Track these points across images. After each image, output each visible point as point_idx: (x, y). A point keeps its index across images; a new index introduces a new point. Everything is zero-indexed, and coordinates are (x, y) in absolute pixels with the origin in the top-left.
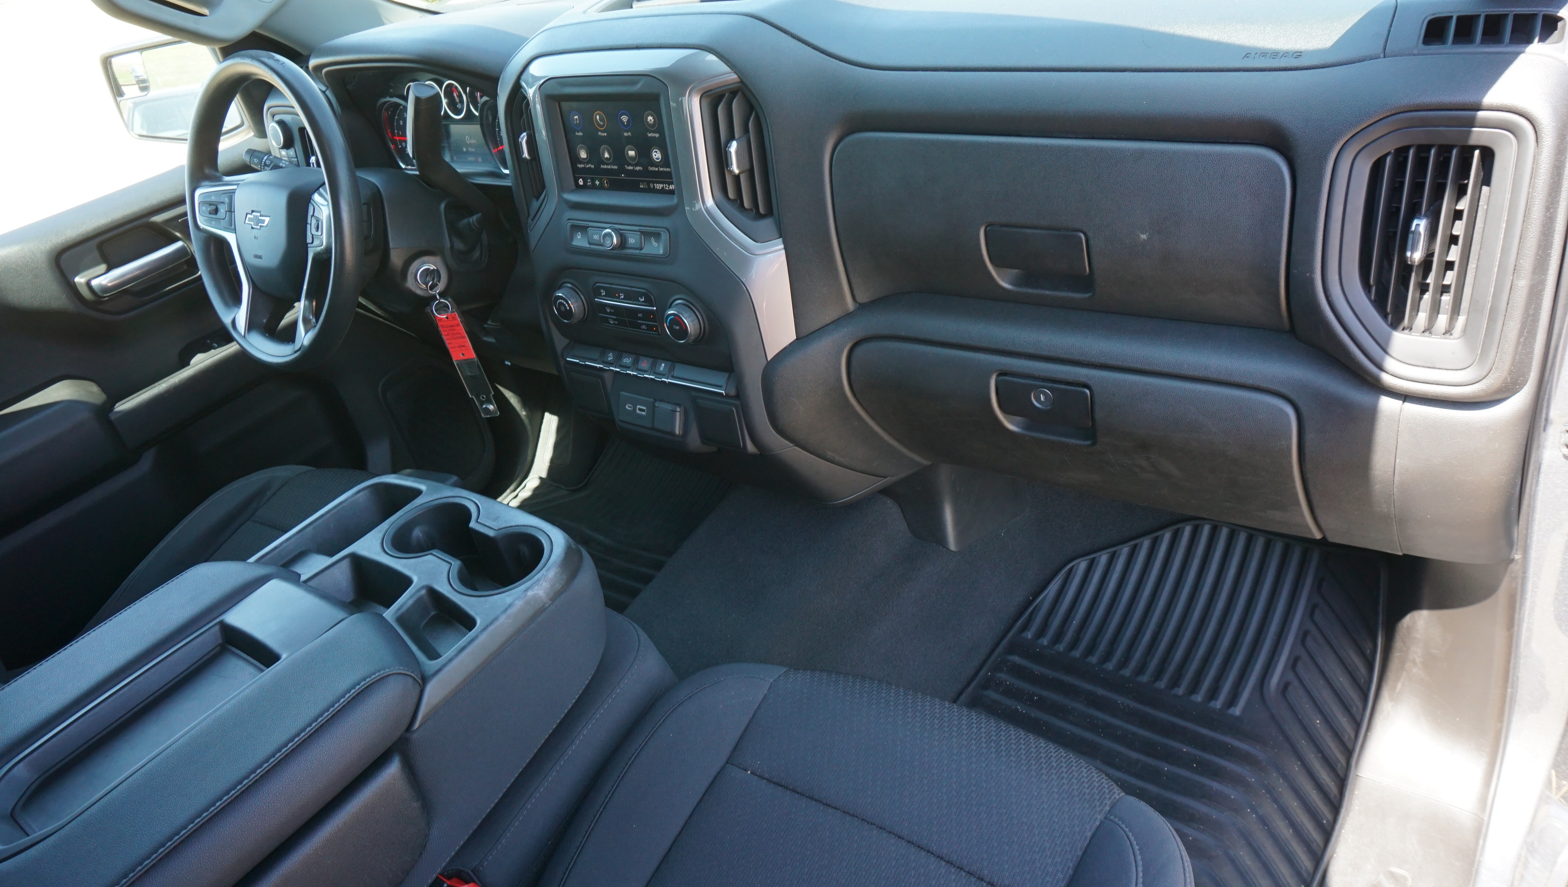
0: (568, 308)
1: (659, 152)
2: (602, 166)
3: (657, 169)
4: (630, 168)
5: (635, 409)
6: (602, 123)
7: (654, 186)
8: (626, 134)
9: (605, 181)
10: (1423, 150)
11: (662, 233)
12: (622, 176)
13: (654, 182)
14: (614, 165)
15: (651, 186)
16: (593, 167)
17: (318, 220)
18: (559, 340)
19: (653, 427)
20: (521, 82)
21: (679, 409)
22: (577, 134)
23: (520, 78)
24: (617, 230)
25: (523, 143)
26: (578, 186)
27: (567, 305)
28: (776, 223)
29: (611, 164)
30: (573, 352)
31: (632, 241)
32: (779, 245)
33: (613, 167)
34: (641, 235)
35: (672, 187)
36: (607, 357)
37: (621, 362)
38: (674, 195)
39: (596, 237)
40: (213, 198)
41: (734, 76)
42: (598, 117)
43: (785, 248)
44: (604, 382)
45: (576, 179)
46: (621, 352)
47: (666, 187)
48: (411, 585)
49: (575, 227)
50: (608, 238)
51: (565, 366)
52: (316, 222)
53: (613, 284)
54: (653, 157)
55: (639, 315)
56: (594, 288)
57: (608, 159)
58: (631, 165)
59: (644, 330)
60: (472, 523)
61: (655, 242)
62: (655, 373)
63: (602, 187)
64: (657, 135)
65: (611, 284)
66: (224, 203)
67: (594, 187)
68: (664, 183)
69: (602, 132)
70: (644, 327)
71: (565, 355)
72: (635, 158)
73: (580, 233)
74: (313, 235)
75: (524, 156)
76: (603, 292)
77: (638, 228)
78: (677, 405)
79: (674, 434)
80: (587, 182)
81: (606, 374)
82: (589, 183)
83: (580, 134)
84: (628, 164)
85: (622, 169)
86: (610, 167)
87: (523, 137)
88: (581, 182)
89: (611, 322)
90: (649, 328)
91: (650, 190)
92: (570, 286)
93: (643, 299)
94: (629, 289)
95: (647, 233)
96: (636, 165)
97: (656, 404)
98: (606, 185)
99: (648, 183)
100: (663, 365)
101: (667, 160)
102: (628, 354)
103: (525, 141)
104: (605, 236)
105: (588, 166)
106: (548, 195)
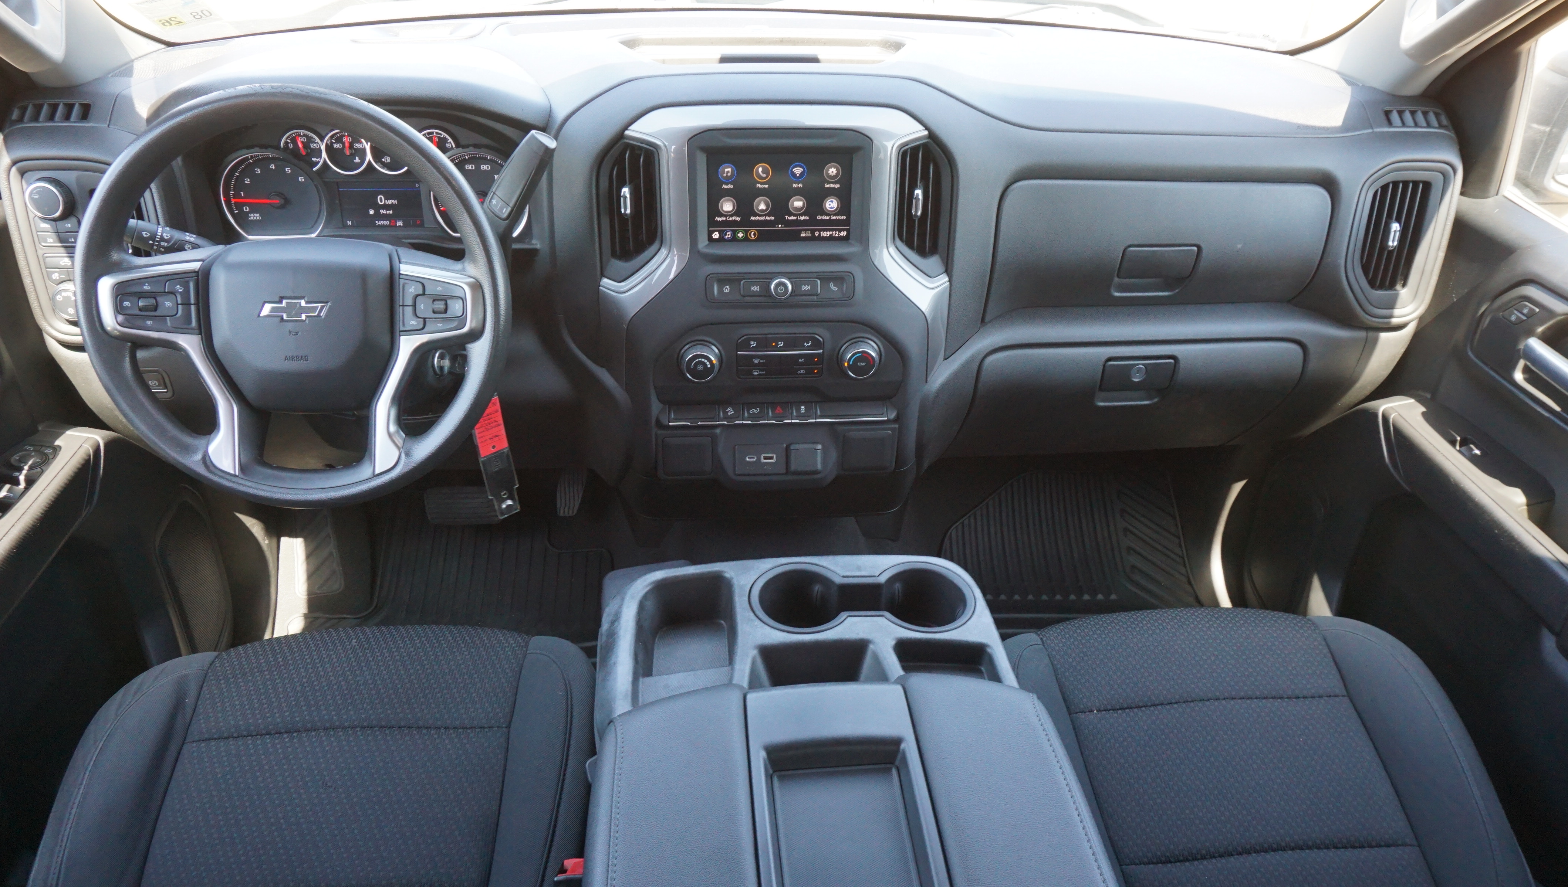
1: (835, 201)
2: (752, 218)
3: (828, 218)
4: (793, 218)
5: (759, 459)
6: (764, 175)
7: (820, 234)
8: (795, 186)
9: (753, 233)
10: (1395, 184)
11: (846, 277)
12: (778, 227)
13: (820, 231)
14: (769, 216)
15: (817, 234)
16: (738, 219)
17: (445, 299)
18: (656, 407)
19: (788, 472)
20: (627, 132)
21: (819, 447)
22: (724, 186)
23: (626, 128)
24: (789, 279)
25: (626, 197)
26: (710, 239)
27: (708, 363)
28: (942, 259)
29: (765, 215)
30: (673, 416)
31: (806, 288)
32: (944, 279)
33: (767, 218)
34: (819, 282)
35: (843, 234)
36: (725, 413)
37: (746, 414)
38: (850, 241)
39: (755, 288)
40: (146, 287)
41: (926, 133)
42: (760, 170)
43: (950, 281)
44: (714, 439)
45: (710, 234)
46: (743, 404)
47: (836, 234)
48: (871, 647)
49: (722, 281)
50: (781, 287)
51: (660, 432)
52: (435, 302)
53: (769, 334)
54: (826, 207)
55: (800, 360)
56: (740, 341)
57: (762, 211)
58: (795, 215)
59: (801, 374)
60: (838, 580)
61: (834, 286)
62: (797, 417)
63: (746, 239)
64: (837, 186)
65: (766, 334)
66: (173, 293)
67: (734, 239)
68: (835, 230)
69: (762, 183)
70: (802, 371)
71: (665, 421)
72: (802, 208)
73: (728, 287)
74: (424, 319)
75: (623, 211)
76: (753, 344)
77: (815, 275)
78: (817, 443)
79: (816, 472)
80: (726, 235)
81: (718, 431)
82: (729, 235)
83: (730, 186)
84: (791, 214)
85: (780, 220)
86: (763, 218)
87: (626, 191)
88: (716, 235)
89: (756, 373)
90: (809, 372)
91: (813, 239)
92: (705, 343)
93: (809, 344)
94: (794, 335)
95: (826, 279)
96: (802, 215)
97: (792, 447)
98: (753, 236)
99: (813, 232)
100: (803, 407)
101: (845, 208)
102: (753, 405)
103: (628, 196)
104: (778, 285)
105: (731, 219)
106: (664, 252)
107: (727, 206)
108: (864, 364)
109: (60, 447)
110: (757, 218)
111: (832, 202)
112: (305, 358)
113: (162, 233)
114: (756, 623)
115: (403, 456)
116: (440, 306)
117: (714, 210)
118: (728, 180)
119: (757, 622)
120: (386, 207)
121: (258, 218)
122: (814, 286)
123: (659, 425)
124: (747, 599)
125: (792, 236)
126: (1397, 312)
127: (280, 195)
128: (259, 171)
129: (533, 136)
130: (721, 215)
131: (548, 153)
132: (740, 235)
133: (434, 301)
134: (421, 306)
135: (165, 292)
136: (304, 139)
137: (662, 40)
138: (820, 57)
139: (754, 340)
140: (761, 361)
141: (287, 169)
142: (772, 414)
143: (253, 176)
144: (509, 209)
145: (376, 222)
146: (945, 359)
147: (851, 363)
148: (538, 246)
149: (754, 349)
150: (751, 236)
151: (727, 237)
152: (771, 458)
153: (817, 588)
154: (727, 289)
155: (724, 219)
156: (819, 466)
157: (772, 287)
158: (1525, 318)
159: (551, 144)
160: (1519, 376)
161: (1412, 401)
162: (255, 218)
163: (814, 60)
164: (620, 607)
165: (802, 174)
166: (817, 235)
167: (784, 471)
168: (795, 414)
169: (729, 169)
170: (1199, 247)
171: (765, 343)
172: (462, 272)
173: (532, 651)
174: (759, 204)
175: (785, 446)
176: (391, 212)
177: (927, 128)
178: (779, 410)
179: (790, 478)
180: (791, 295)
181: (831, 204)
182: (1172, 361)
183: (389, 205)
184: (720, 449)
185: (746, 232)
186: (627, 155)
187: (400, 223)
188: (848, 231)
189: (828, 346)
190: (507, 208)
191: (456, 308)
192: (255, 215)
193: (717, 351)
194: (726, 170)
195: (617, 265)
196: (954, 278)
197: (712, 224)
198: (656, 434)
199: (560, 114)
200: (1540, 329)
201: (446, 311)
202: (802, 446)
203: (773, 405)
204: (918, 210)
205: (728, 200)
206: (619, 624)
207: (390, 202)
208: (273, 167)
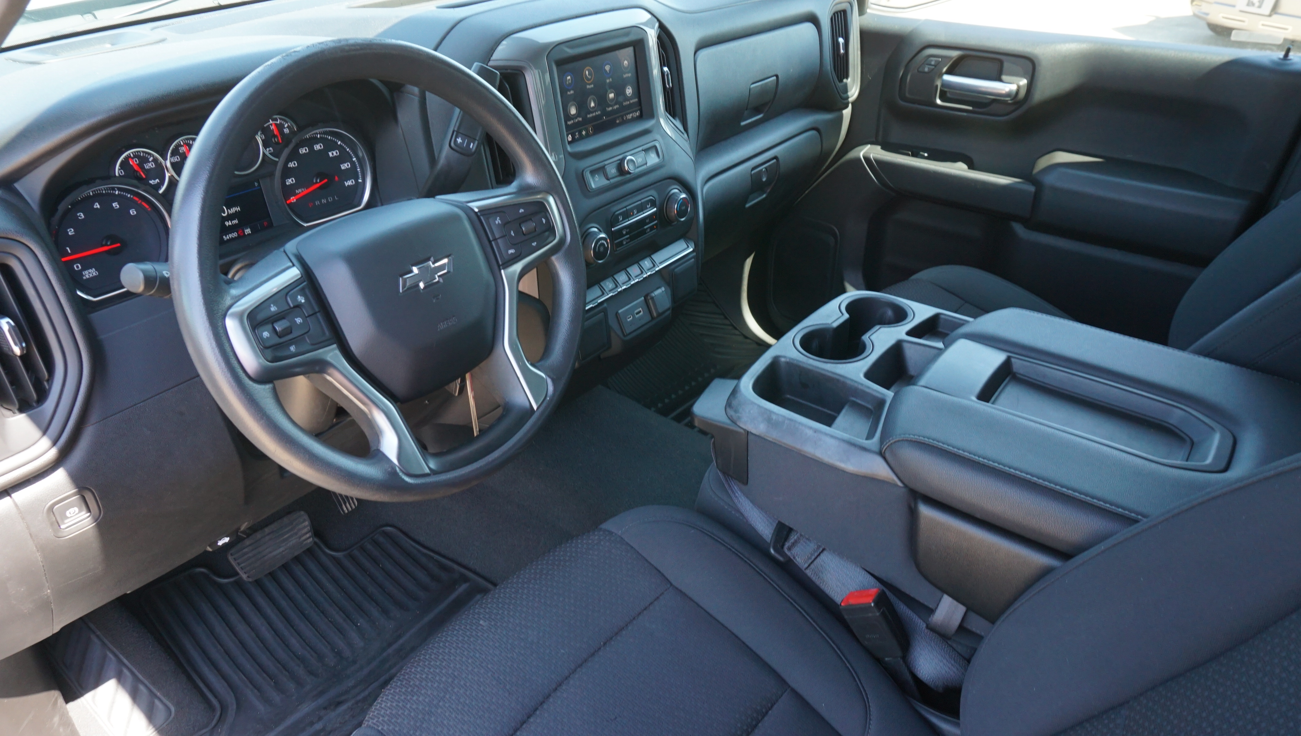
1: (631, 88)
2: (588, 116)
3: (628, 103)
4: (610, 109)
5: (634, 316)
6: (590, 77)
7: (627, 118)
8: (608, 81)
9: (591, 128)
12: (604, 118)
13: (626, 114)
15: (624, 118)
16: (581, 119)
17: (529, 219)
20: (490, 63)
21: (662, 291)
22: (569, 93)
23: (489, 59)
26: (568, 141)
27: (606, 244)
29: (595, 111)
31: (640, 161)
32: (685, 134)
33: (597, 113)
34: (643, 154)
35: (639, 113)
37: (620, 283)
38: (644, 118)
39: (614, 171)
40: (273, 309)
41: (657, 24)
42: (588, 73)
43: (688, 135)
44: (604, 312)
45: (568, 135)
47: (635, 114)
49: (593, 172)
50: (630, 163)
52: (522, 225)
53: (628, 206)
54: (626, 94)
55: (647, 221)
56: (612, 220)
57: (593, 107)
58: (611, 106)
59: (648, 232)
61: (652, 155)
62: (647, 270)
64: (631, 75)
66: (298, 306)
67: (580, 137)
68: (634, 112)
69: (589, 85)
70: (648, 230)
72: (614, 99)
73: (597, 176)
74: (519, 244)
76: (621, 218)
77: (640, 149)
79: (665, 311)
80: (575, 135)
81: (605, 305)
82: (577, 136)
83: (572, 93)
86: (594, 114)
88: (571, 138)
89: (624, 243)
90: (651, 230)
93: (650, 206)
94: (640, 202)
95: (646, 150)
96: (615, 105)
97: (649, 297)
99: (622, 117)
101: (636, 92)
104: (628, 162)
107: (573, 111)
108: (684, 208)
110: (591, 115)
111: (629, 89)
116: (526, 229)
117: (566, 115)
118: (571, 87)
119: (838, 365)
120: (230, 217)
121: (94, 274)
122: (643, 157)
125: (611, 124)
126: (850, 94)
127: (113, 239)
128: (82, 215)
130: (571, 119)
132: (583, 133)
135: (291, 308)
136: (136, 161)
139: (619, 214)
140: (626, 231)
141: (114, 205)
143: (76, 224)
145: (224, 237)
147: (677, 211)
149: (622, 223)
150: (591, 133)
152: (640, 312)
154: (598, 178)
155: (572, 122)
156: (666, 305)
157: (626, 165)
158: (933, 67)
160: (939, 102)
161: (869, 146)
162: (91, 275)
165: (611, 71)
166: (625, 120)
167: (651, 318)
169: (570, 77)
170: (777, 76)
174: (590, 103)
175: (644, 298)
176: (236, 221)
177: (659, 22)
179: (655, 322)
181: (629, 91)
182: (775, 160)
183: (233, 214)
184: (610, 320)
185: (587, 129)
187: (248, 231)
188: (641, 110)
189: (660, 203)
192: (90, 271)
194: (568, 78)
196: (689, 132)
197: (567, 128)
200: (945, 70)
202: (655, 294)
204: (669, 83)
205: (572, 105)
207: (233, 210)
208: (97, 206)
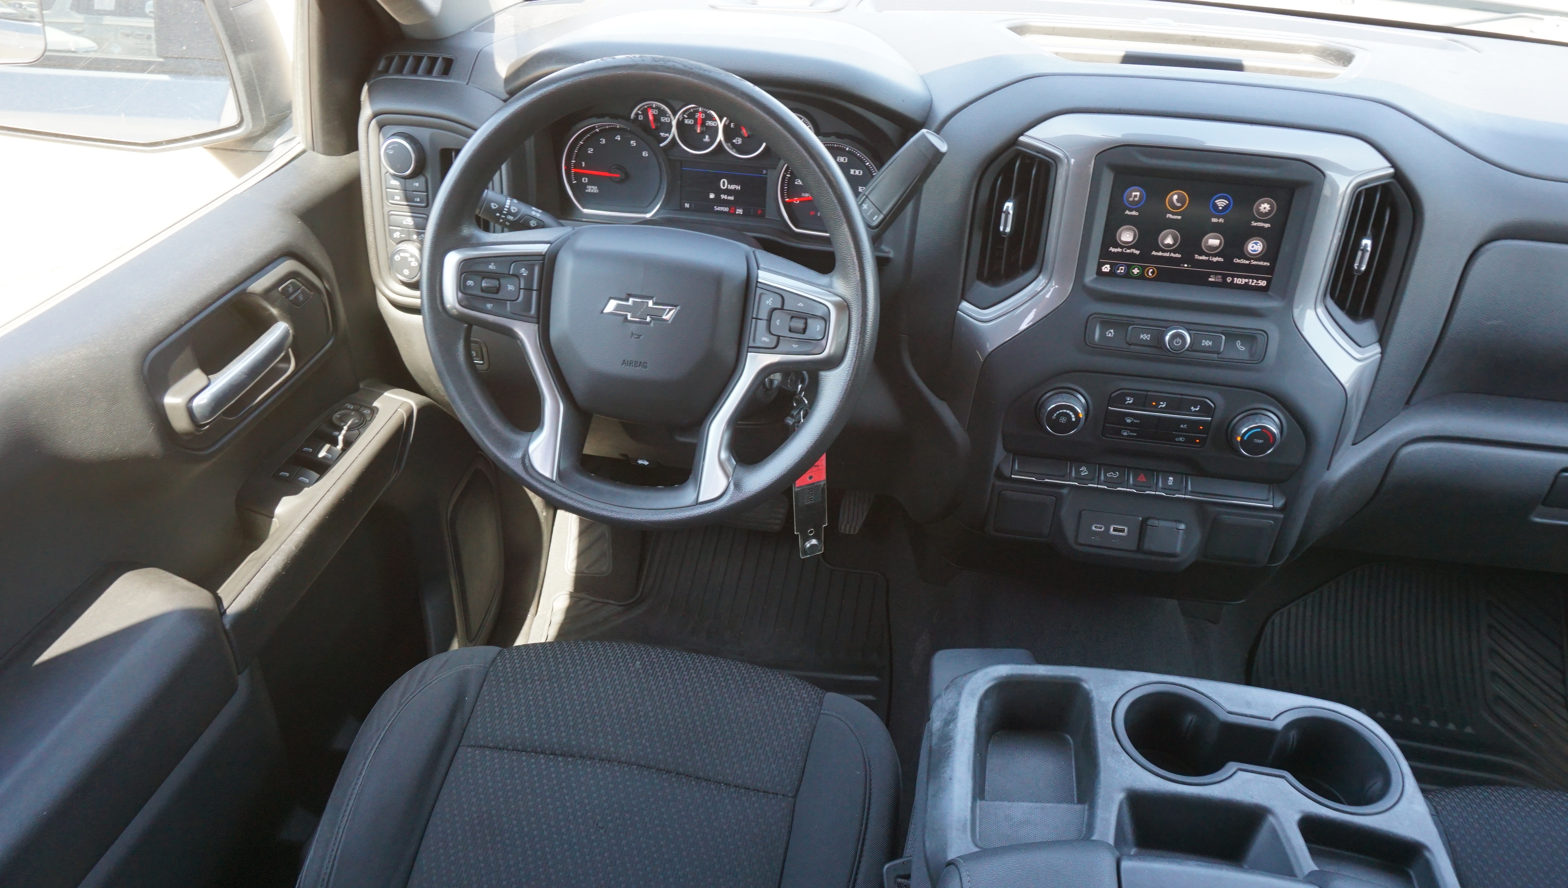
0: (1074, 419)
1: (1260, 243)
2: (1154, 253)
3: (1247, 262)
4: (1204, 258)
5: (1107, 529)
6: (1179, 205)
7: (1233, 280)
8: (1214, 220)
9: (1151, 270)
11: (1258, 336)
12: (1183, 266)
13: (1233, 276)
14: (1175, 253)
15: (1229, 279)
16: (1137, 252)
17: (805, 317)
18: (999, 453)
19: (1139, 549)
20: (1022, 138)
21: (1182, 526)
22: (1127, 212)
23: (1022, 134)
24: (1188, 330)
25: (1009, 213)
26: (1099, 273)
27: (1073, 416)
28: (1377, 325)
29: (1171, 251)
30: (1016, 467)
31: (1207, 343)
32: (1376, 349)
33: (1172, 255)
34: (1224, 337)
35: (1263, 283)
36: (1078, 472)
37: (1102, 478)
38: (1269, 293)
39: (1145, 337)
40: (492, 267)
41: (1392, 170)
42: (1175, 197)
43: (1382, 353)
44: (1059, 499)
45: (1100, 265)
46: (1099, 464)
47: (1253, 282)
48: (1271, 819)
49: (1107, 322)
50: (1178, 339)
51: (998, 483)
52: (794, 320)
53: (1149, 391)
54: (1247, 249)
55: (1182, 426)
56: (1113, 395)
57: (1168, 245)
58: (1207, 255)
59: (1180, 442)
60: (1223, 716)
61: (1241, 345)
62: (1164, 489)
63: (1142, 277)
64: (1267, 225)
65: (1147, 391)
66: (517, 276)
67: (1128, 275)
68: (1253, 278)
69: (1174, 214)
70: (1181, 439)
71: (1006, 471)
72: (1217, 248)
73: (1112, 331)
74: (779, 337)
75: (1001, 229)
76: (1130, 400)
77: (1220, 329)
78: (1179, 521)
79: (1174, 555)
80: (1118, 269)
81: (1065, 491)
82: (1121, 270)
83: (1134, 213)
84: (1202, 253)
85: (1188, 258)
86: (1167, 254)
87: (1009, 206)
88: (1106, 268)
89: (1125, 434)
90: (1190, 440)
91: (1223, 285)
92: (1071, 391)
93: (1197, 409)
94: (1180, 396)
95: (1232, 335)
96: (1215, 255)
97: (1150, 522)
98: (1150, 275)
99: (1224, 277)
100: (1171, 478)
101: (1271, 254)
102: (1112, 467)
103: (1011, 212)
104: (1174, 337)
105: (1128, 251)
106: (1041, 281)
107: (1127, 236)
108: (1261, 441)
109: (377, 409)
110: (1160, 254)
111: (1256, 243)
112: (644, 365)
113: (510, 206)
114: (1123, 758)
115: (732, 487)
116: (799, 324)
117: (1110, 238)
118: (1134, 206)
119: (1124, 756)
120: (728, 192)
121: (595, 191)
122: (1217, 342)
123: (999, 475)
124: (1110, 722)
125: (1198, 279)
127: (621, 168)
128: (603, 141)
129: (923, 136)
130: (1117, 245)
131: (938, 156)
132: (1136, 271)
133: (792, 317)
134: (777, 322)
135: (509, 274)
136: (655, 112)
137: (1054, 28)
138: (1246, 63)
139: (1131, 395)
140: (1135, 421)
141: (632, 142)
142: (1133, 481)
143: (597, 146)
144: (882, 216)
145: (715, 207)
146: (1354, 444)
147: (1245, 438)
148: (891, 255)
149: (1129, 407)
150: (1148, 275)
151: (1119, 271)
152: (1123, 531)
153: (1190, 718)
154: (1110, 333)
155: (1119, 250)
156: (1178, 549)
157: (1167, 338)
159: (943, 147)
162: (592, 191)
163: (1237, 67)
164: (957, 704)
165: (1225, 208)
166: (1229, 281)
167: (1135, 548)
168: (1160, 485)
169: (1138, 194)
171: (1143, 401)
172: (829, 288)
173: (826, 712)
174: (1165, 237)
175: (1141, 519)
176: (732, 198)
177: (1393, 165)
178: (1142, 478)
179: (1140, 556)
180: (1187, 350)
181: (1255, 246)
183: (731, 190)
184: (1064, 512)
185: (1143, 269)
186: (1017, 164)
187: (739, 211)
188: (1269, 281)
189: (1218, 414)
190: (879, 216)
191: (816, 327)
192: (593, 187)
193: (1083, 400)
194: (1134, 194)
195: (982, 288)
196: (1390, 350)
197: (1105, 255)
198: (993, 485)
199: (943, 109)
201: (804, 331)
202: (1163, 523)
203: (1137, 470)
204: (1361, 264)
205: (1128, 229)
206: (956, 726)
207: (732, 187)
208: (618, 138)
